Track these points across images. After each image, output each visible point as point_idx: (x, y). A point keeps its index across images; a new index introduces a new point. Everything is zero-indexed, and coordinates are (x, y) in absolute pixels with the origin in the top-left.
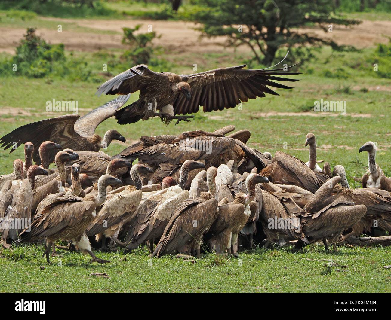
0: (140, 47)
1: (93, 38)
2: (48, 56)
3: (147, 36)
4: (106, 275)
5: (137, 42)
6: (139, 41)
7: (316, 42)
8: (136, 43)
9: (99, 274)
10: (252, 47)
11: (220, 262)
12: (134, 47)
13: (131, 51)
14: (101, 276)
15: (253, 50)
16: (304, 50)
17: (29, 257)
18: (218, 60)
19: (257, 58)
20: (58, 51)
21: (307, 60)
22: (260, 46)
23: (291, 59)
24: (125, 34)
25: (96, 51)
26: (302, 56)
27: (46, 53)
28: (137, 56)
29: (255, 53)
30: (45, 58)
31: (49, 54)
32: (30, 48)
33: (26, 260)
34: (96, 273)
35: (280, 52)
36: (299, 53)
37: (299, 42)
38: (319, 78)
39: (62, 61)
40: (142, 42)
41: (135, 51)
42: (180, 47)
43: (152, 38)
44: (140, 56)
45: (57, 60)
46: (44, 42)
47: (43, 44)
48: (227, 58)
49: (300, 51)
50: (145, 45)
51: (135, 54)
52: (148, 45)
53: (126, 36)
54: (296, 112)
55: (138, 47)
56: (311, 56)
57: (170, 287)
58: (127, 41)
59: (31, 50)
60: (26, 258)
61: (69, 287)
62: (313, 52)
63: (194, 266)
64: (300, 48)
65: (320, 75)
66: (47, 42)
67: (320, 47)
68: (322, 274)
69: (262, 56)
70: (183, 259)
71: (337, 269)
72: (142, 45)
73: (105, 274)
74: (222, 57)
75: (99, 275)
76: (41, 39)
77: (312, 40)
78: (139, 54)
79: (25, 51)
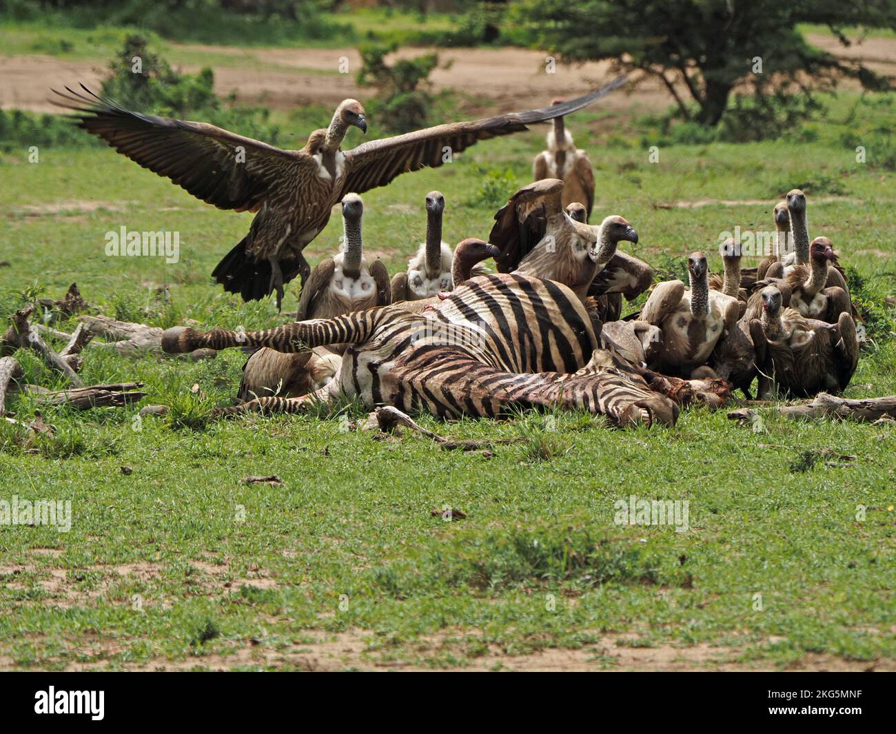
0: (403, 91)
1: (291, 82)
2: (174, 100)
3: (417, 65)
4: (278, 481)
5: (394, 79)
6: (399, 76)
7: (823, 71)
8: (391, 82)
9: (259, 478)
10: (669, 86)
11: (551, 453)
12: (388, 92)
13: (381, 102)
14: (265, 483)
15: (673, 92)
16: (794, 89)
17: (96, 450)
18: (595, 127)
19: (682, 112)
20: (201, 87)
21: (805, 116)
22: (690, 83)
23: (764, 111)
24: (366, 60)
25: (299, 109)
26: (791, 107)
27: (170, 92)
28: (396, 113)
29: (678, 100)
30: (169, 103)
31: (179, 95)
32: (134, 82)
33: (89, 456)
34: (253, 477)
35: (739, 96)
36: (783, 100)
37: (782, 72)
38: (830, 151)
39: (210, 109)
40: (406, 79)
41: (388, 101)
42: (500, 98)
43: (429, 68)
44: (402, 113)
45: (197, 108)
46: (167, 67)
47: (164, 74)
48: (614, 122)
49: (785, 92)
50: (413, 87)
51: (390, 107)
52: (421, 85)
53: (367, 68)
54: (763, 199)
55: (397, 90)
56: (812, 104)
57: (427, 498)
58: (369, 78)
59: (136, 88)
60: (90, 452)
61: (186, 504)
62: (816, 95)
63: (490, 463)
64: (785, 85)
65: (833, 145)
66: (174, 68)
67: (834, 83)
68: (793, 470)
69: (694, 107)
70: (465, 450)
71: (829, 463)
72: (407, 86)
73: (273, 479)
74: (602, 119)
75: (262, 480)
76: (159, 62)
77: (814, 66)
78: (400, 107)
79: (123, 88)
